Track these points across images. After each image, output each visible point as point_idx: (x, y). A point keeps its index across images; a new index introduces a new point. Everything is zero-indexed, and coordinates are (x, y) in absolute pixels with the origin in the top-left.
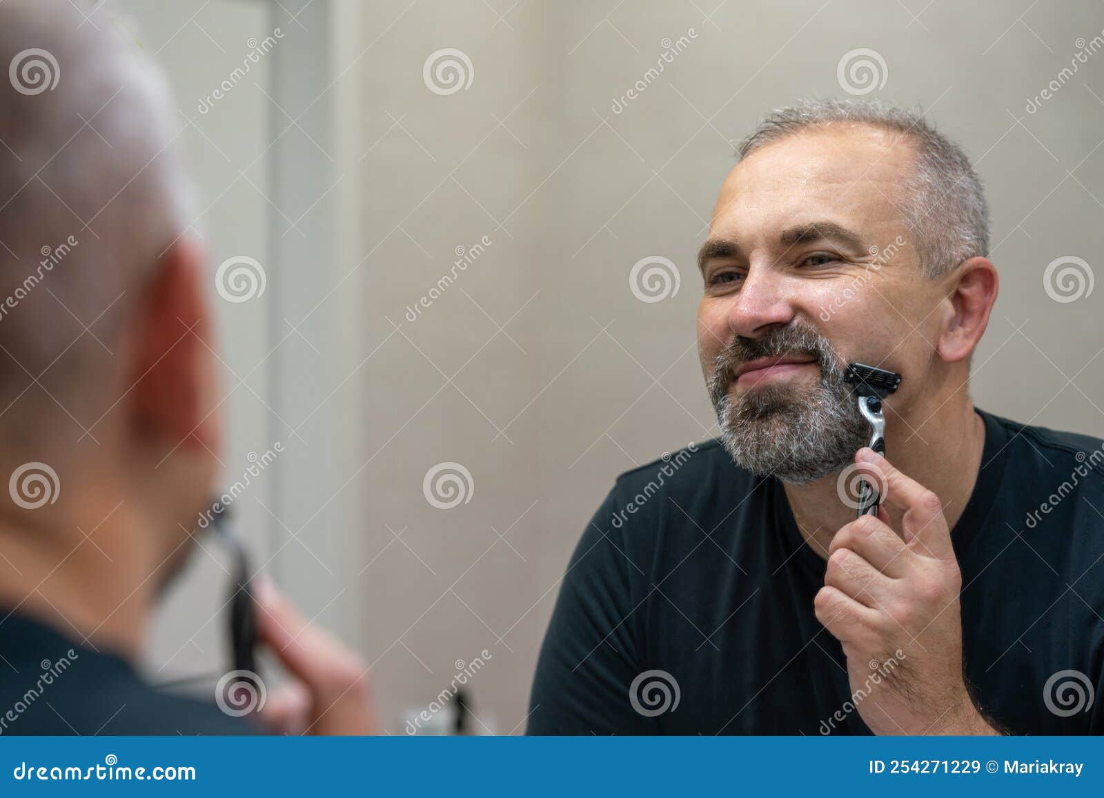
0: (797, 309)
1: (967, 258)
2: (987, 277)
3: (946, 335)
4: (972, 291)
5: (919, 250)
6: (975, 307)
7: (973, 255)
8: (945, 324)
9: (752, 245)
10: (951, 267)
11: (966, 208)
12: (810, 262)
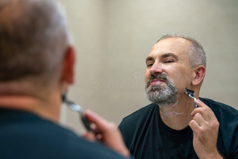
0: (163, 71)
1: (200, 65)
2: (203, 70)
3: (194, 80)
4: (200, 72)
5: (189, 62)
6: (201, 75)
7: (201, 65)
8: (194, 78)
9: (156, 57)
10: (196, 66)
11: (200, 55)
12: (167, 62)
